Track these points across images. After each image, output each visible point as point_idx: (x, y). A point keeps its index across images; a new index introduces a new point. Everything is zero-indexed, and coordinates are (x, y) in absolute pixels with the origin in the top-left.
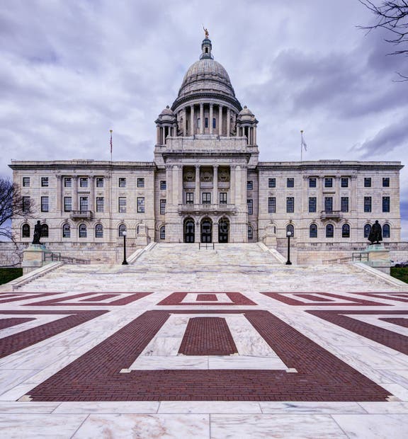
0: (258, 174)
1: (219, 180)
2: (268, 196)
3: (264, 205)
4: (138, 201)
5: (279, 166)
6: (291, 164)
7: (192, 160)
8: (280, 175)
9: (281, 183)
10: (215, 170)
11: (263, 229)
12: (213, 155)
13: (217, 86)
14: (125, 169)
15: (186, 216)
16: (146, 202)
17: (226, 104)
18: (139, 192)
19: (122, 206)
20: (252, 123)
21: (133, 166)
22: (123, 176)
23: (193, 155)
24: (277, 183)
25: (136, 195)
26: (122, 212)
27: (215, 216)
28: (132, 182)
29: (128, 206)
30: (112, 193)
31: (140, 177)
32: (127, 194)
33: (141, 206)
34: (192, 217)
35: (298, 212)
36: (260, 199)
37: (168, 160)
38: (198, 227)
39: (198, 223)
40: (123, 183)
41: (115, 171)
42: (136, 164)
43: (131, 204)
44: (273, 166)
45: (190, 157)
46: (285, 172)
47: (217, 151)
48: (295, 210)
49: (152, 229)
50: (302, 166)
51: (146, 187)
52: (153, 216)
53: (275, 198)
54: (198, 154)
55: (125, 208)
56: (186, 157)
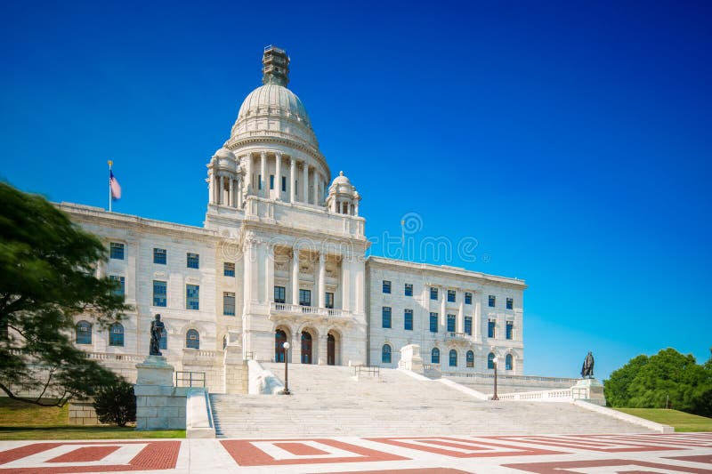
0: (368, 273)
1: (326, 274)
2: (381, 305)
3: (376, 317)
4: (188, 291)
5: (396, 266)
6: (410, 266)
7: (288, 237)
8: (397, 278)
9: (398, 289)
10: (322, 259)
11: (376, 350)
12: (319, 236)
13: (299, 133)
14: (165, 234)
15: (280, 322)
16: (202, 293)
17: (314, 163)
18: (191, 277)
19: (159, 296)
20: (353, 199)
21: (181, 233)
22: (161, 246)
23: (291, 232)
24: (392, 288)
25: (184, 279)
26: (158, 305)
27: (323, 327)
28: (177, 256)
29: (169, 296)
30: (140, 269)
31: (191, 252)
32: (168, 277)
33: (192, 300)
34: (290, 324)
35: (419, 330)
36: (372, 306)
37: (252, 233)
38: (297, 340)
39: (297, 334)
40: (160, 257)
41: (147, 235)
42: (186, 230)
43: (176, 294)
44: (390, 265)
45: (286, 233)
46: (404, 274)
47: (324, 232)
48: (414, 328)
49: (213, 338)
50: (424, 270)
51: (202, 269)
52: (214, 317)
53: (390, 309)
54: (299, 231)
55: (165, 300)
56: (280, 232)
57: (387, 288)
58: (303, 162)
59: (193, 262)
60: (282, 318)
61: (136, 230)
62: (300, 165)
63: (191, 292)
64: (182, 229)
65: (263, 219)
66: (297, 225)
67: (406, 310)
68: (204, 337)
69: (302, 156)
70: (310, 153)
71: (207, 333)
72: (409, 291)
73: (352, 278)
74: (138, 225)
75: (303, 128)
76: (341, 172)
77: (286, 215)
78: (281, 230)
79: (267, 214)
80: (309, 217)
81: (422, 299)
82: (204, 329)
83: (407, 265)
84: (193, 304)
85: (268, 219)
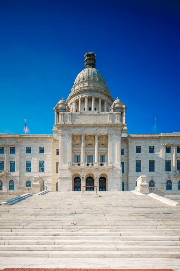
0: (128, 144)
1: (99, 146)
2: (135, 159)
3: (132, 166)
4: (40, 163)
5: (143, 137)
6: (152, 136)
7: (78, 130)
8: (144, 144)
9: (145, 149)
10: (97, 138)
11: (132, 184)
12: (95, 126)
13: (98, 85)
14: (30, 140)
15: (74, 172)
16: (45, 164)
17: (104, 97)
18: (41, 157)
19: (28, 167)
20: (122, 109)
21: (36, 138)
22: (29, 145)
23: (80, 126)
24: (141, 150)
25: (38, 159)
26: (28, 171)
27: (97, 173)
28: (35, 149)
29: (32, 167)
30: (21, 157)
31: (41, 146)
32: (32, 159)
33: (42, 168)
34: (79, 173)
35: (158, 171)
36: (129, 161)
37: (61, 130)
38: (83, 181)
39: (83, 178)
40: (29, 150)
41: (23, 142)
42: (39, 136)
43: (35, 166)
44: (140, 137)
45: (77, 127)
46: (148, 141)
47: (98, 123)
48: (155, 170)
49: (51, 184)
50: (160, 137)
51: (45, 153)
52: (51, 174)
53: (140, 161)
54: (83, 125)
55: (31, 169)
56: (74, 128)
57: (138, 150)
58: (99, 98)
59: (42, 150)
60: (75, 170)
61: (19, 140)
62: (97, 100)
63: (41, 164)
64: (37, 136)
65: (66, 122)
66: (83, 122)
67: (150, 161)
68: (46, 184)
69: (98, 95)
70: (101, 93)
71: (47, 182)
72: (152, 150)
73: (113, 145)
74: (19, 137)
75: (99, 83)
76: (117, 98)
77: (78, 119)
78: (75, 126)
79: (68, 120)
80: (90, 117)
81: (161, 153)
82: (46, 180)
83: (150, 136)
84: (42, 170)
85: (69, 122)
